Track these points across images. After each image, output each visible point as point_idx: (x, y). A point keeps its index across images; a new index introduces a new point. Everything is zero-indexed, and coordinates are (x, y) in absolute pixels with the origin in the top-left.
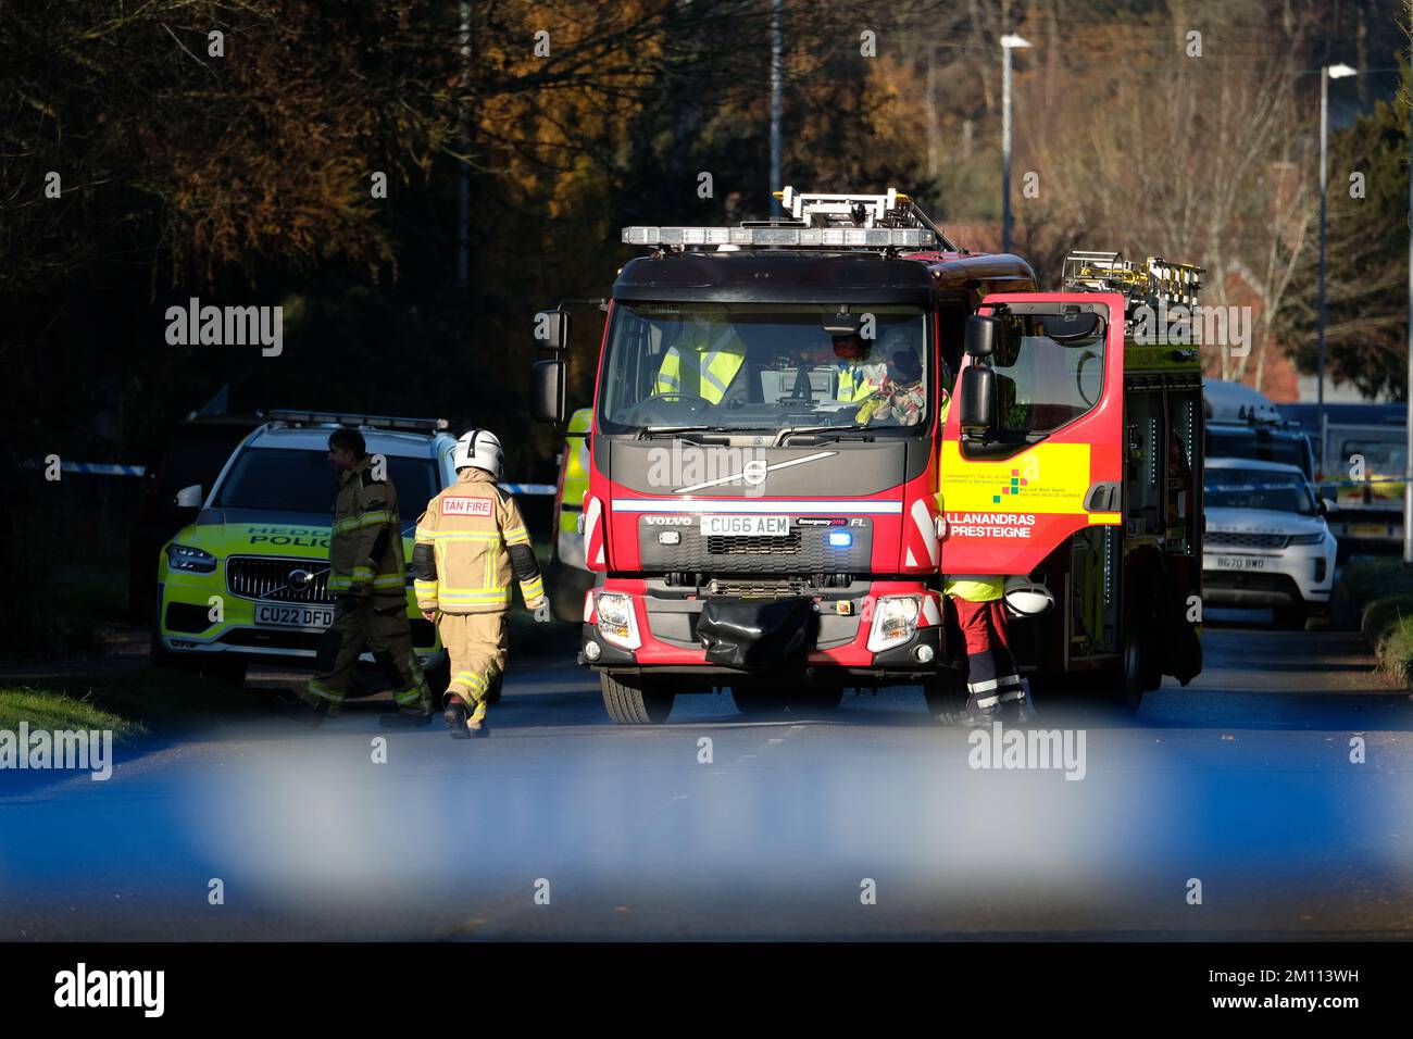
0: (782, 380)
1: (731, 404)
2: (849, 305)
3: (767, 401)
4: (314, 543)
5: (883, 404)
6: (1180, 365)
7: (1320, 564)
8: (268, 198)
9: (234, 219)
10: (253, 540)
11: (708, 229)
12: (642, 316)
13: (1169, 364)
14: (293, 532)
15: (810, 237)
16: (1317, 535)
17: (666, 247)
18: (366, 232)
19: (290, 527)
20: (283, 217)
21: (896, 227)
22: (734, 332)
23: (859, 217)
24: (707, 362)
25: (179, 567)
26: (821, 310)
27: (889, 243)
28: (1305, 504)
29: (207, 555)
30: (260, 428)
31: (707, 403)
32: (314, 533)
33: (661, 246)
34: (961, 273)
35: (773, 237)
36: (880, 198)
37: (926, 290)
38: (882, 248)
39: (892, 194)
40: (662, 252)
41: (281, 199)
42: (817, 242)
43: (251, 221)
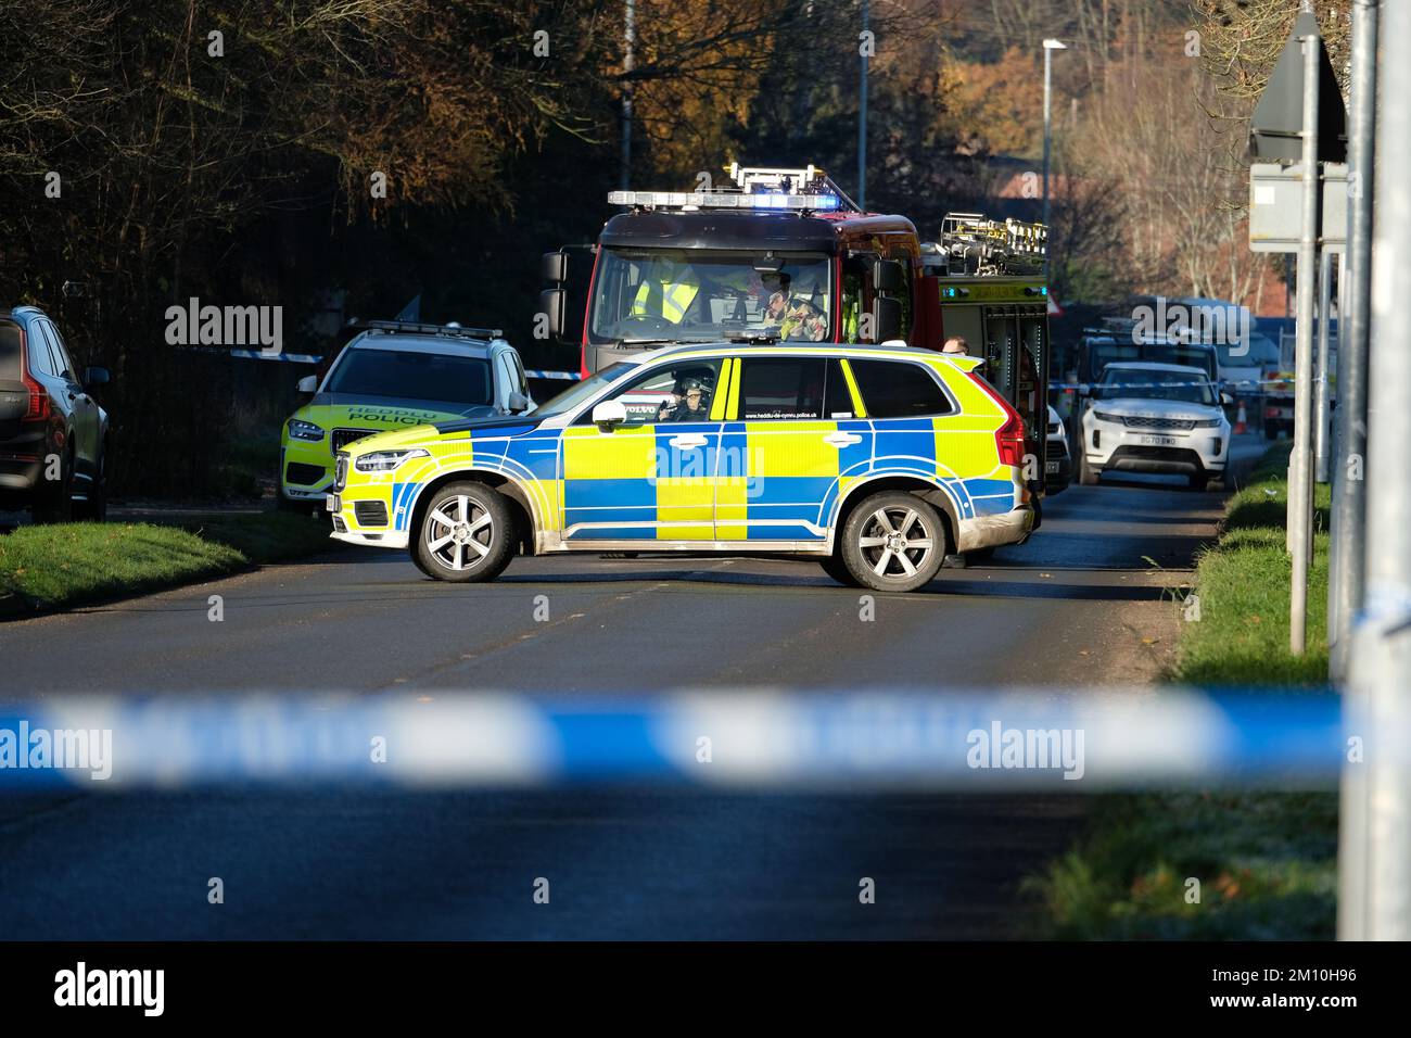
0: (726, 306)
1: (686, 324)
2: (774, 251)
3: (714, 321)
4: (396, 420)
5: (798, 324)
6: (1031, 298)
7: (1217, 441)
8: (419, 160)
9: (393, 175)
10: (352, 417)
11: (671, 194)
12: (624, 257)
13: (1022, 297)
14: (381, 412)
15: (746, 201)
16: (1216, 420)
17: (641, 207)
18: (492, 186)
19: (379, 408)
20: (430, 174)
21: (814, 194)
22: (691, 270)
23: (786, 186)
24: (671, 292)
25: (296, 436)
26: (752, 255)
27: (804, 206)
28: (1208, 398)
29: (317, 428)
30: (361, 334)
31: (668, 323)
32: (397, 413)
33: (636, 206)
34: (859, 229)
35: (720, 200)
36: (801, 172)
37: (831, 241)
38: (799, 210)
39: (811, 169)
40: (637, 211)
41: (429, 161)
42: (751, 205)
43: (405, 177)
